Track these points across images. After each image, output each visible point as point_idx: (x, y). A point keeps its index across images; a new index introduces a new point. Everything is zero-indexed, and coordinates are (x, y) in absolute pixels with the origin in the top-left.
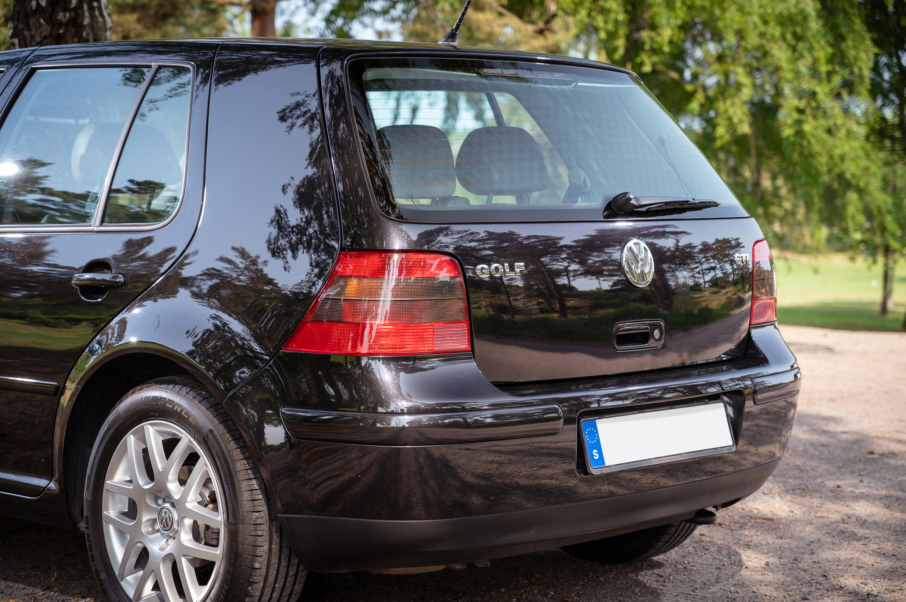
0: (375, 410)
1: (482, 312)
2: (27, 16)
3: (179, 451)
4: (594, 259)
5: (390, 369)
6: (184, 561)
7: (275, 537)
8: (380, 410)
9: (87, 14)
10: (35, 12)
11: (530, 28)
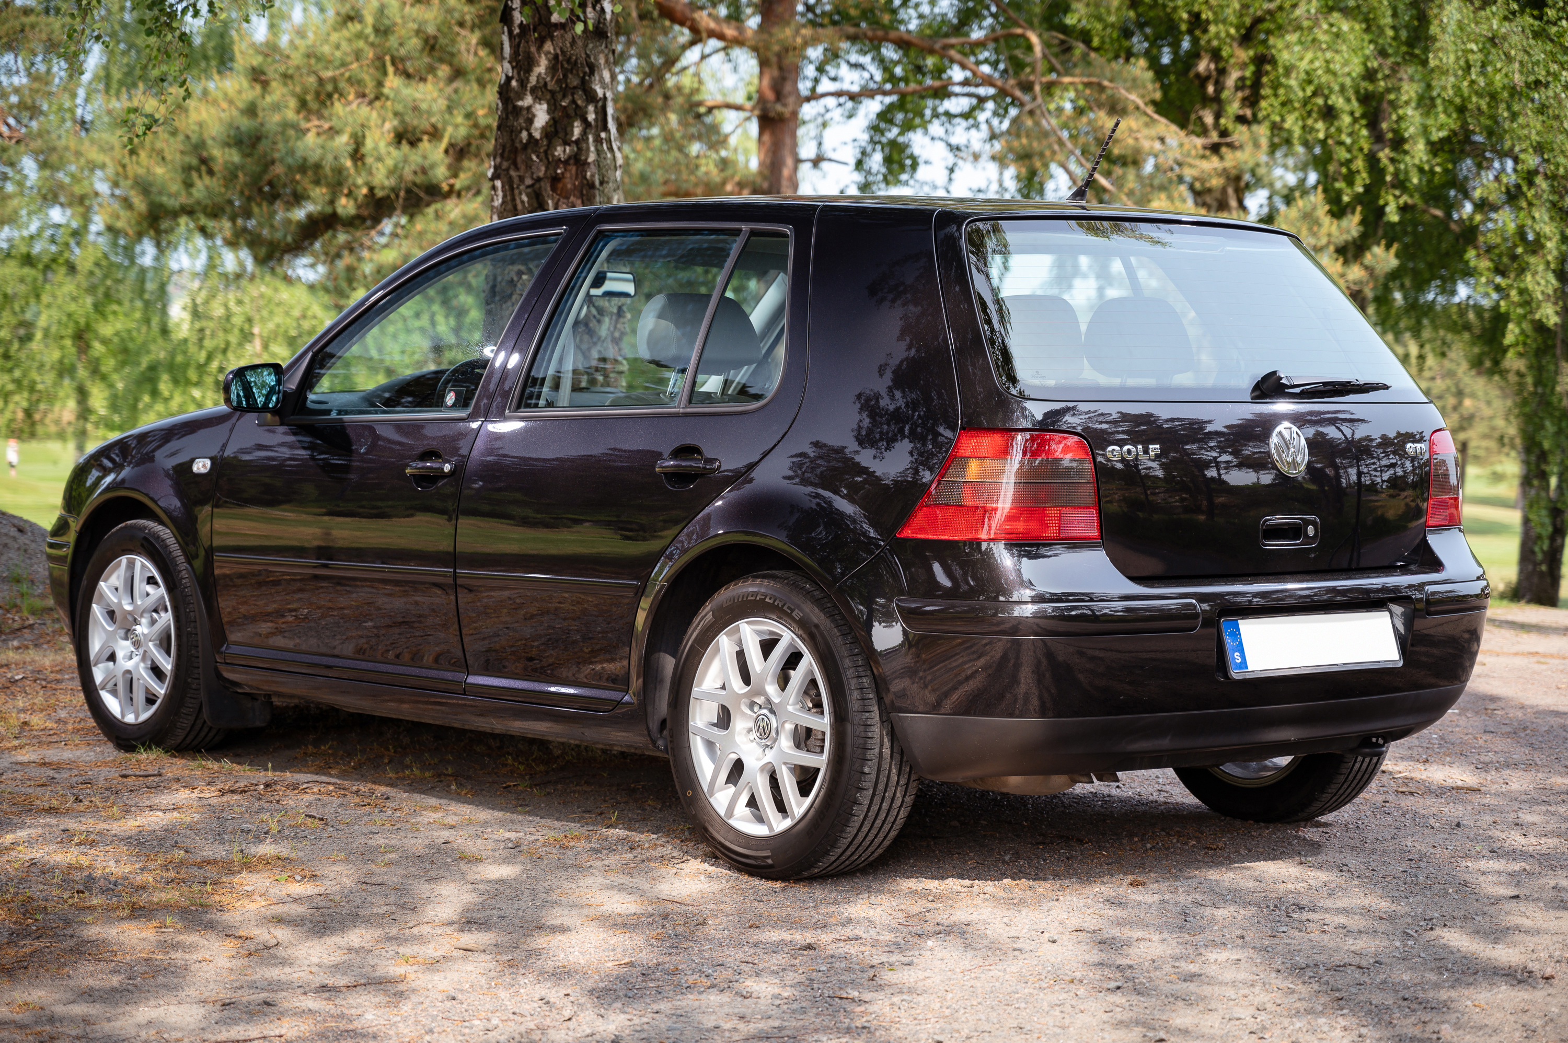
0: (996, 599)
1: (1114, 508)
2: (515, 151)
3: (779, 652)
4: (1249, 450)
5: (1012, 555)
6: (784, 769)
7: (886, 740)
8: (1002, 599)
9: (592, 148)
10: (525, 147)
11: (1199, 142)
